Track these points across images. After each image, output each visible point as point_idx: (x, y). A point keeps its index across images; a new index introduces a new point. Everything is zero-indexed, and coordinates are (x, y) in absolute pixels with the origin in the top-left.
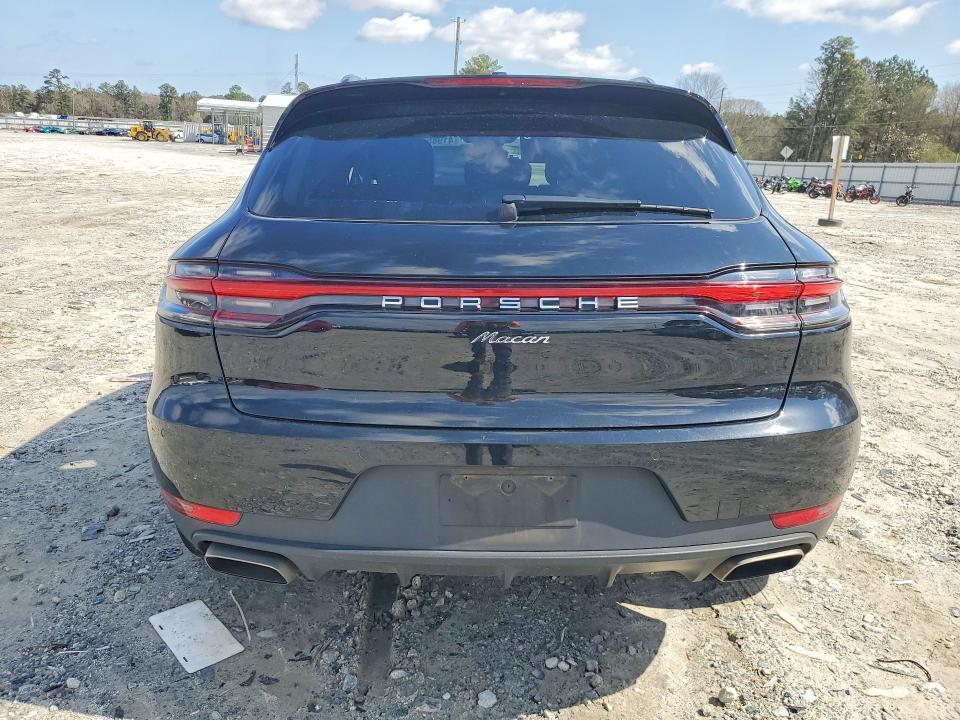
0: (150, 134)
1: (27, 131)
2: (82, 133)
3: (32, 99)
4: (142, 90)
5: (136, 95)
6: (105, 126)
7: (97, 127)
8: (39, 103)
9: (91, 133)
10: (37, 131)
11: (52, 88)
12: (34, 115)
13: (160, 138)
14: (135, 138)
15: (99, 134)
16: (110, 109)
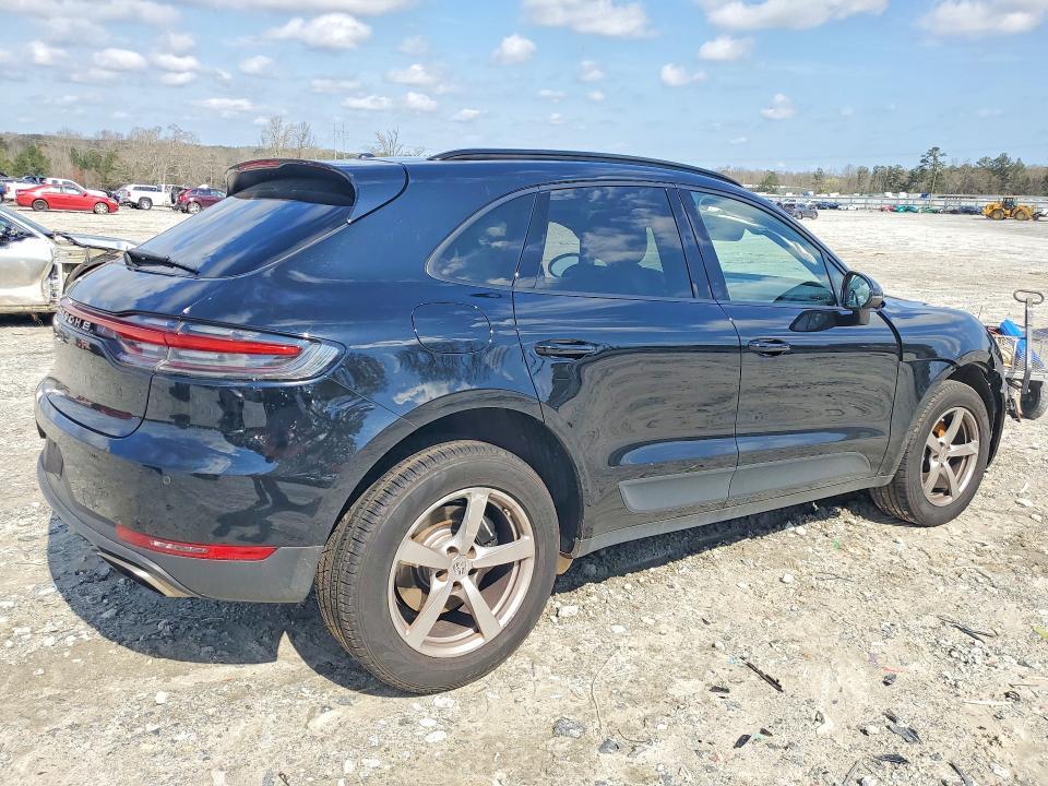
0: (1008, 212)
1: (882, 210)
2: (935, 212)
3: (904, 179)
4: (1027, 163)
5: (1019, 167)
6: (963, 204)
7: (954, 205)
8: (910, 182)
9: (944, 212)
10: (892, 210)
11: (927, 167)
12: (903, 195)
13: (1020, 216)
14: (990, 217)
15: (954, 212)
16: (984, 184)
